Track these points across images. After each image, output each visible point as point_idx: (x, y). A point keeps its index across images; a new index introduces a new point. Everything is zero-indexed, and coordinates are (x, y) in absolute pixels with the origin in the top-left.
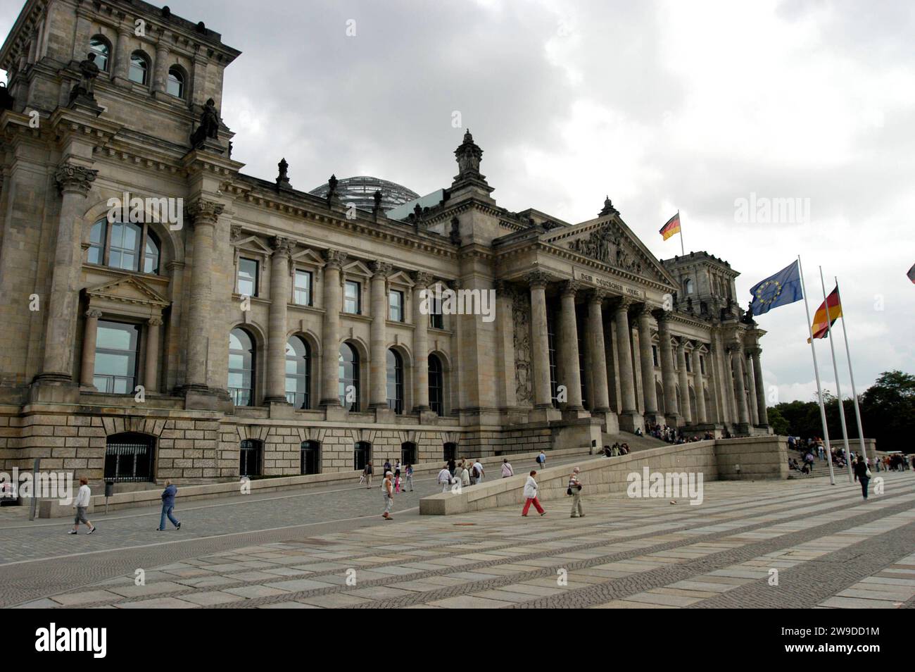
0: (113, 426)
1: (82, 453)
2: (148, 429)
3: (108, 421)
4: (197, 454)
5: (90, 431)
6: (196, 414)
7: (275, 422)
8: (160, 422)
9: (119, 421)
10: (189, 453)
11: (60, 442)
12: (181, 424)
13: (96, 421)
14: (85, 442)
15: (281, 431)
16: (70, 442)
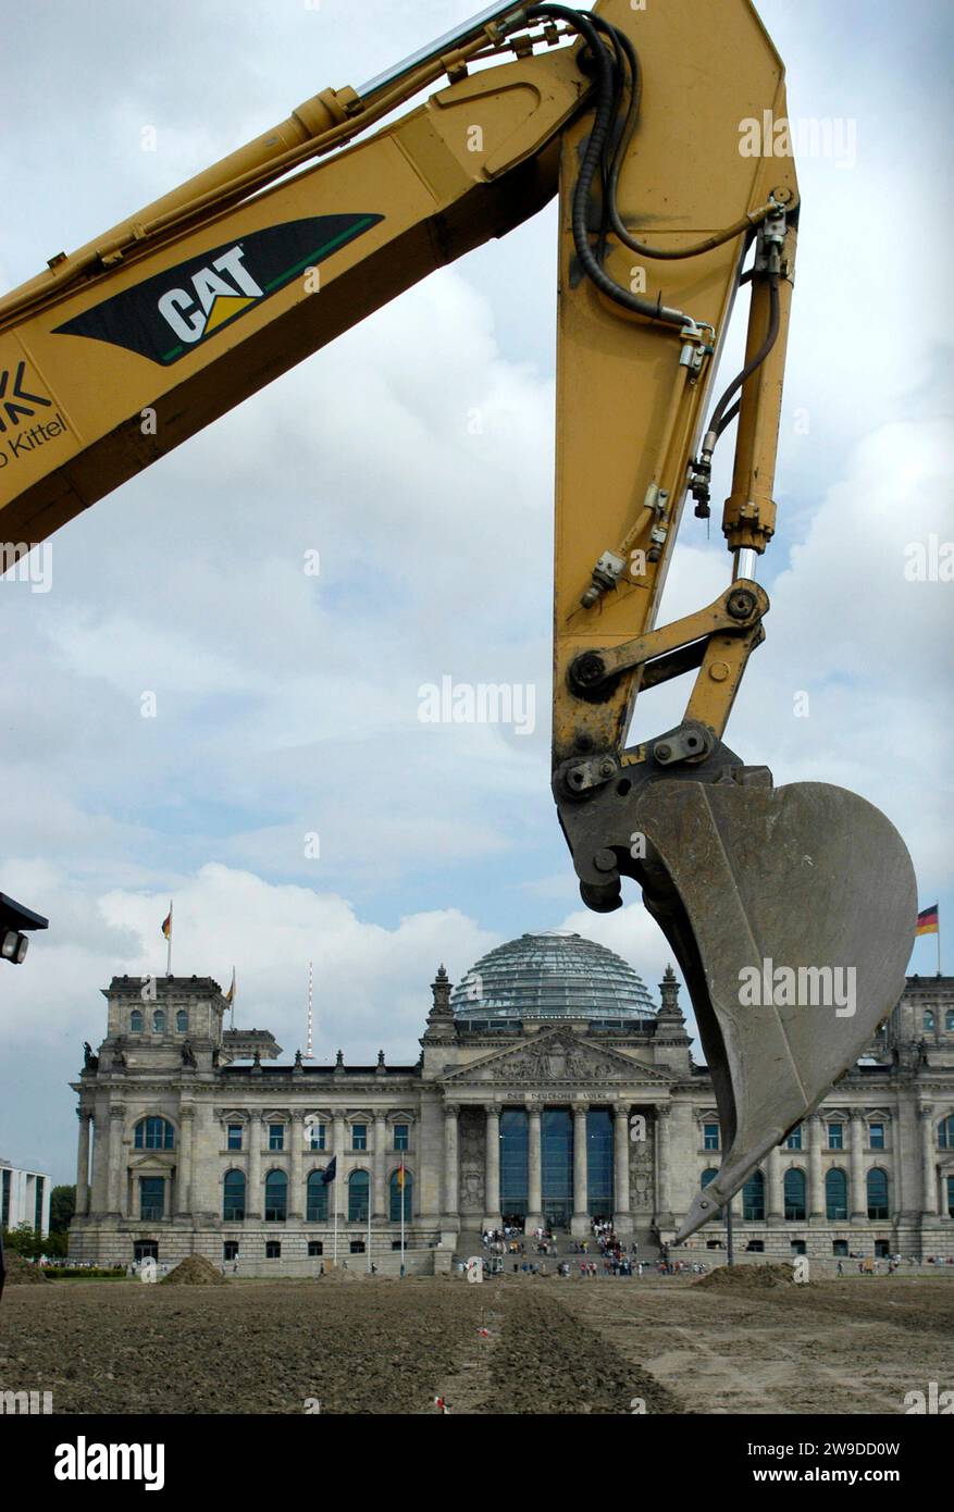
0: (136, 1237)
1: (122, 1250)
2: (152, 1238)
3: (133, 1234)
4: (179, 1251)
5: (124, 1240)
6: (177, 1229)
7: (244, 1230)
8: (159, 1235)
9: (138, 1234)
10: (174, 1250)
11: (111, 1245)
12: (170, 1235)
13: (127, 1235)
14: (122, 1245)
15: (250, 1235)
16: (116, 1245)
